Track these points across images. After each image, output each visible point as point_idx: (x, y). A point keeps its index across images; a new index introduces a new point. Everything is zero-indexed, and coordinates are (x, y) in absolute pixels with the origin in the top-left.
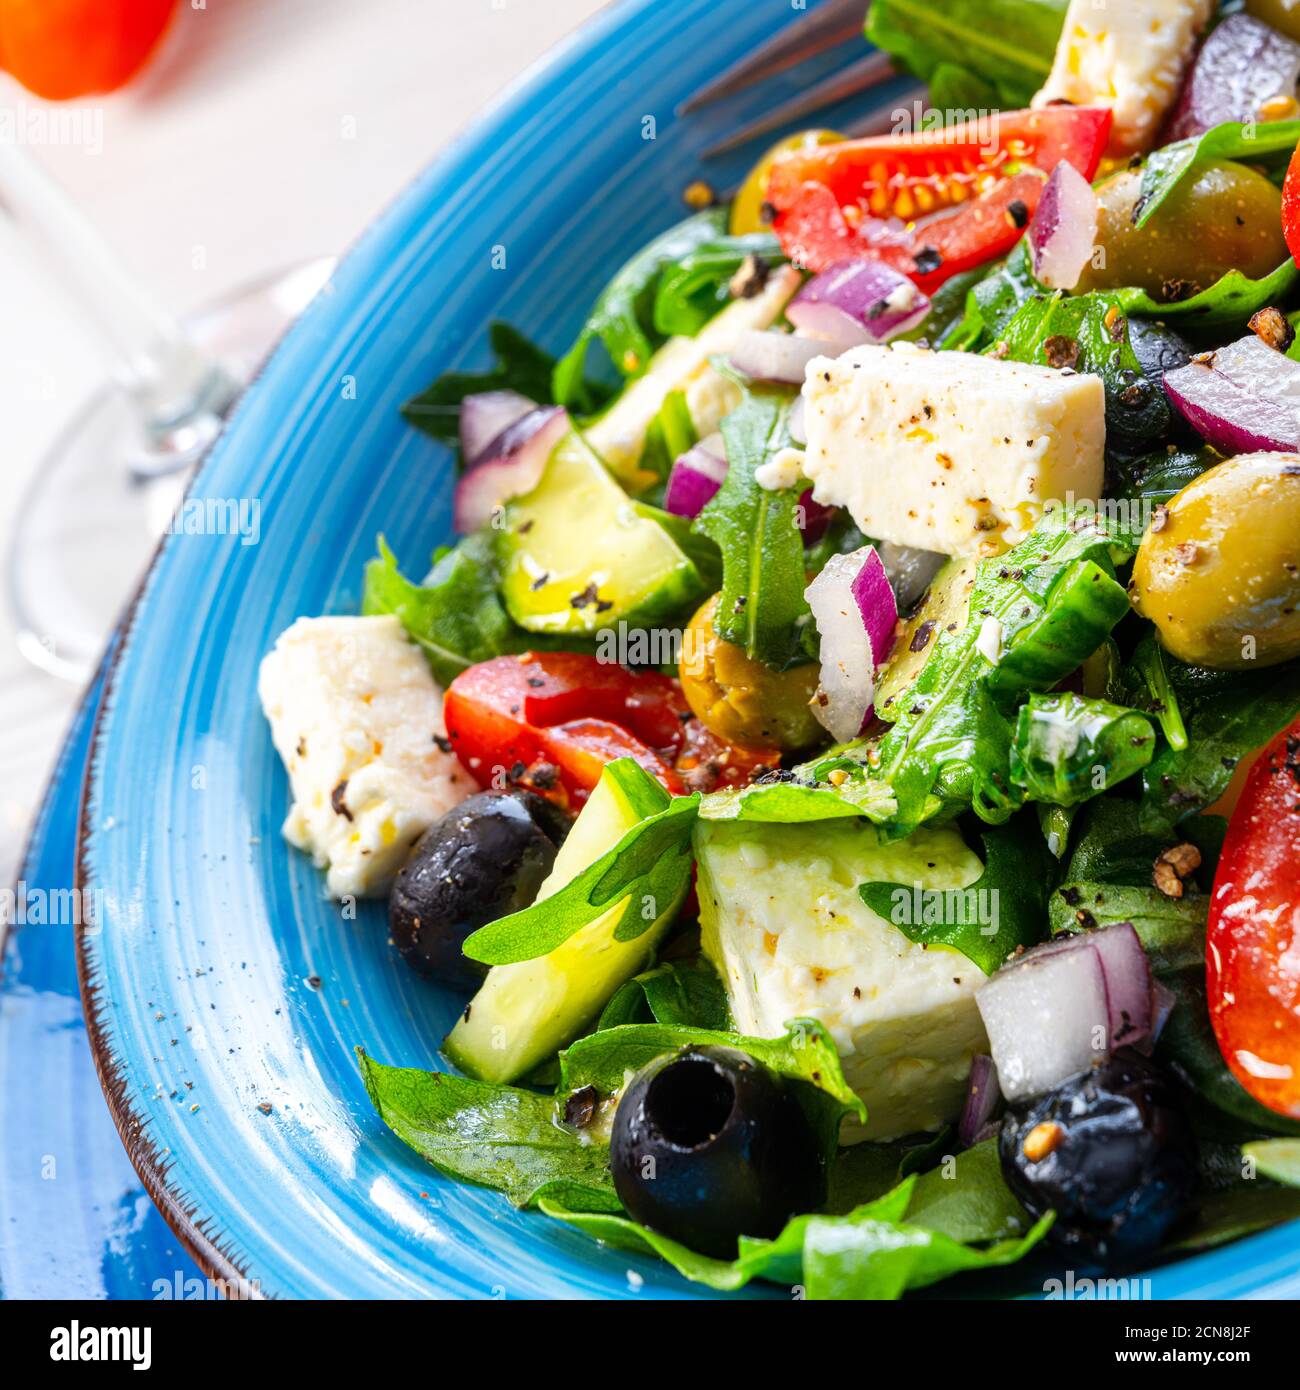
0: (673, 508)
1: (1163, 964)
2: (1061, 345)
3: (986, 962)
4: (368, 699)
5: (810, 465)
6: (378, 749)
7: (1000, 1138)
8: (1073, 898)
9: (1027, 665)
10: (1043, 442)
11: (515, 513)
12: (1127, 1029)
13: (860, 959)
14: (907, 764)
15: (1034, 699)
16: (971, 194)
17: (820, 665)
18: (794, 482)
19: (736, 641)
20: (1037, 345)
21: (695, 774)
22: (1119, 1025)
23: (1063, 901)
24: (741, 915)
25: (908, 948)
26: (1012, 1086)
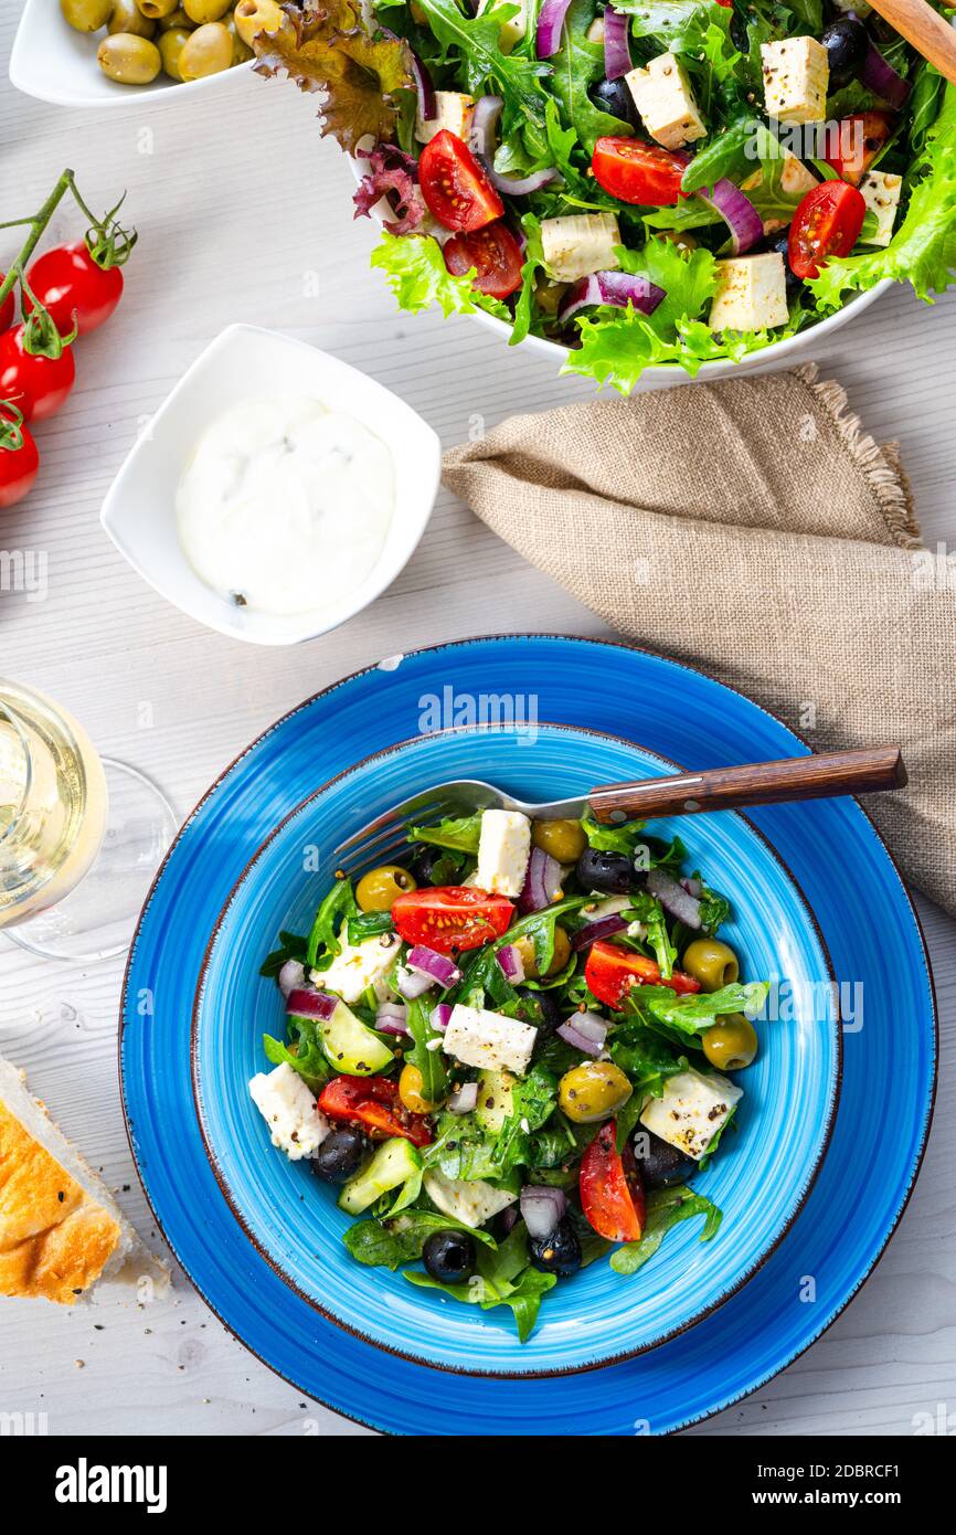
0: (382, 1033)
2: (525, 1015)
4: (294, 1102)
5: (446, 1045)
6: (302, 1118)
13: (484, 1198)
15: (541, 1142)
18: (439, 1049)
22: (559, 1213)
25: (494, 1191)
26: (534, 1234)
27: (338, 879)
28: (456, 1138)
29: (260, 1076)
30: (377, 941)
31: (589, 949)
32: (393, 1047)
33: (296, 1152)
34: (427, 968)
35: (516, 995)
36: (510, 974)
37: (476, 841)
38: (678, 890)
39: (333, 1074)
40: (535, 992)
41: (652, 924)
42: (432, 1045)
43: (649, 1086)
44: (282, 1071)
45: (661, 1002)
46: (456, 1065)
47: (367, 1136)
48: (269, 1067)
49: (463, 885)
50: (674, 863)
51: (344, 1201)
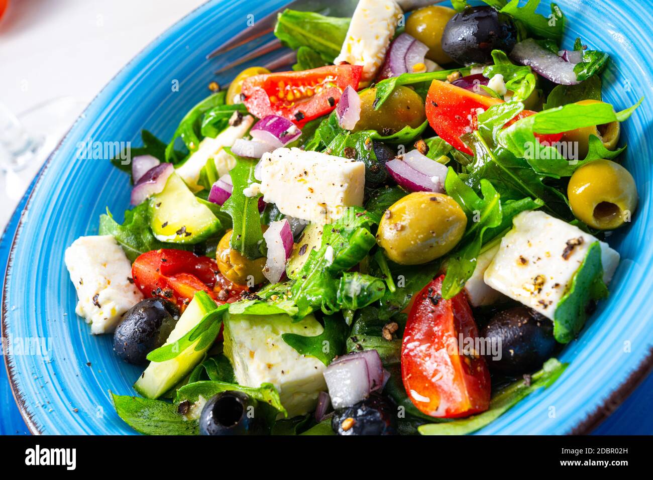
0: (212, 200)
1: (386, 363)
2: (350, 150)
3: (325, 361)
4: (105, 265)
5: (263, 189)
6: (109, 283)
7: (332, 422)
8: (355, 340)
9: (342, 263)
10: (346, 185)
11: (154, 199)
12: (375, 385)
13: (283, 360)
14: (301, 296)
15: (345, 275)
16: (314, 94)
17: (267, 258)
18: (256, 194)
19: (237, 249)
20: (341, 149)
21: (221, 294)
22: (372, 383)
23: (352, 341)
24: (241, 345)
25: (299, 356)
26: (336, 405)
27: (211, 92)
39: (154, 244)
42: (249, 190)
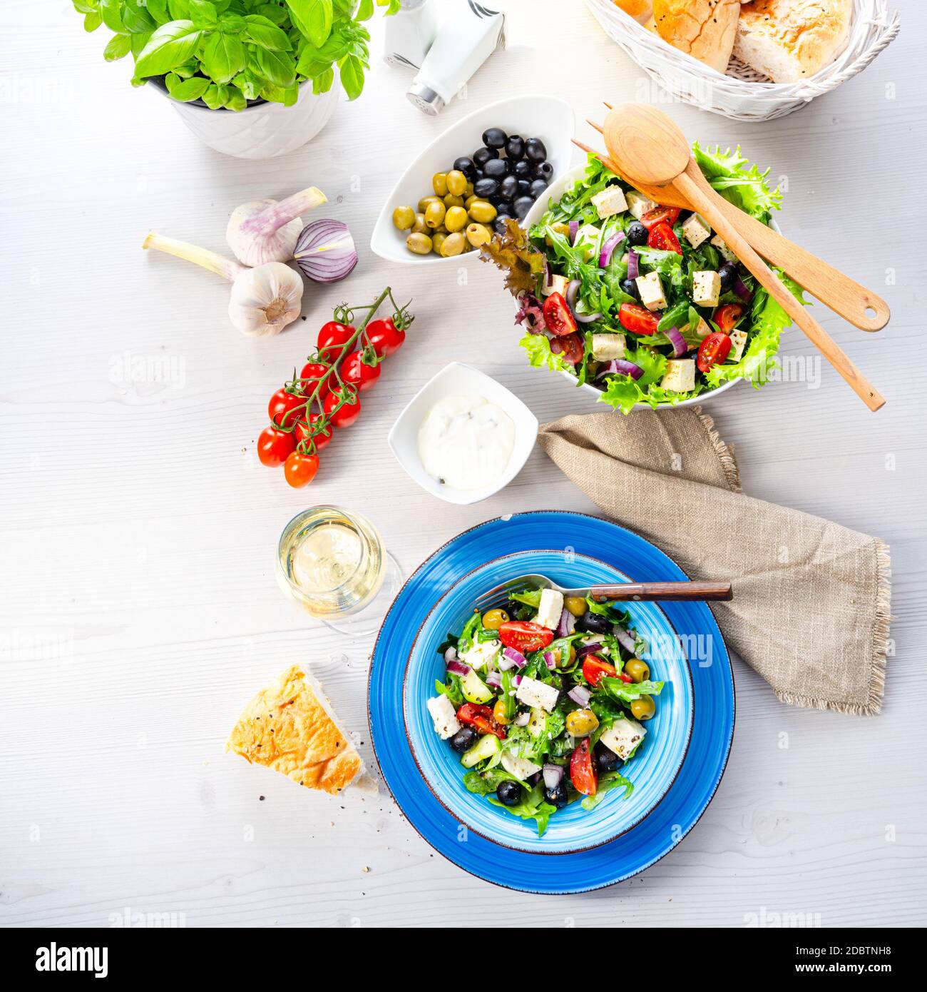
0: (488, 685)
2: (554, 685)
3: (541, 765)
20: (551, 684)
25: (532, 764)
26: (548, 786)
27: (476, 612)
28: (518, 738)
29: (432, 699)
30: (490, 642)
31: (585, 657)
32: (493, 692)
33: (445, 736)
34: (512, 658)
35: (551, 675)
36: (549, 665)
37: (539, 602)
38: (626, 635)
39: (465, 702)
40: (559, 674)
41: (613, 649)
42: (512, 693)
43: (606, 723)
44: (443, 697)
45: (614, 685)
46: (520, 704)
47: (477, 732)
48: (437, 695)
49: (531, 621)
50: (625, 622)
51: (463, 761)
